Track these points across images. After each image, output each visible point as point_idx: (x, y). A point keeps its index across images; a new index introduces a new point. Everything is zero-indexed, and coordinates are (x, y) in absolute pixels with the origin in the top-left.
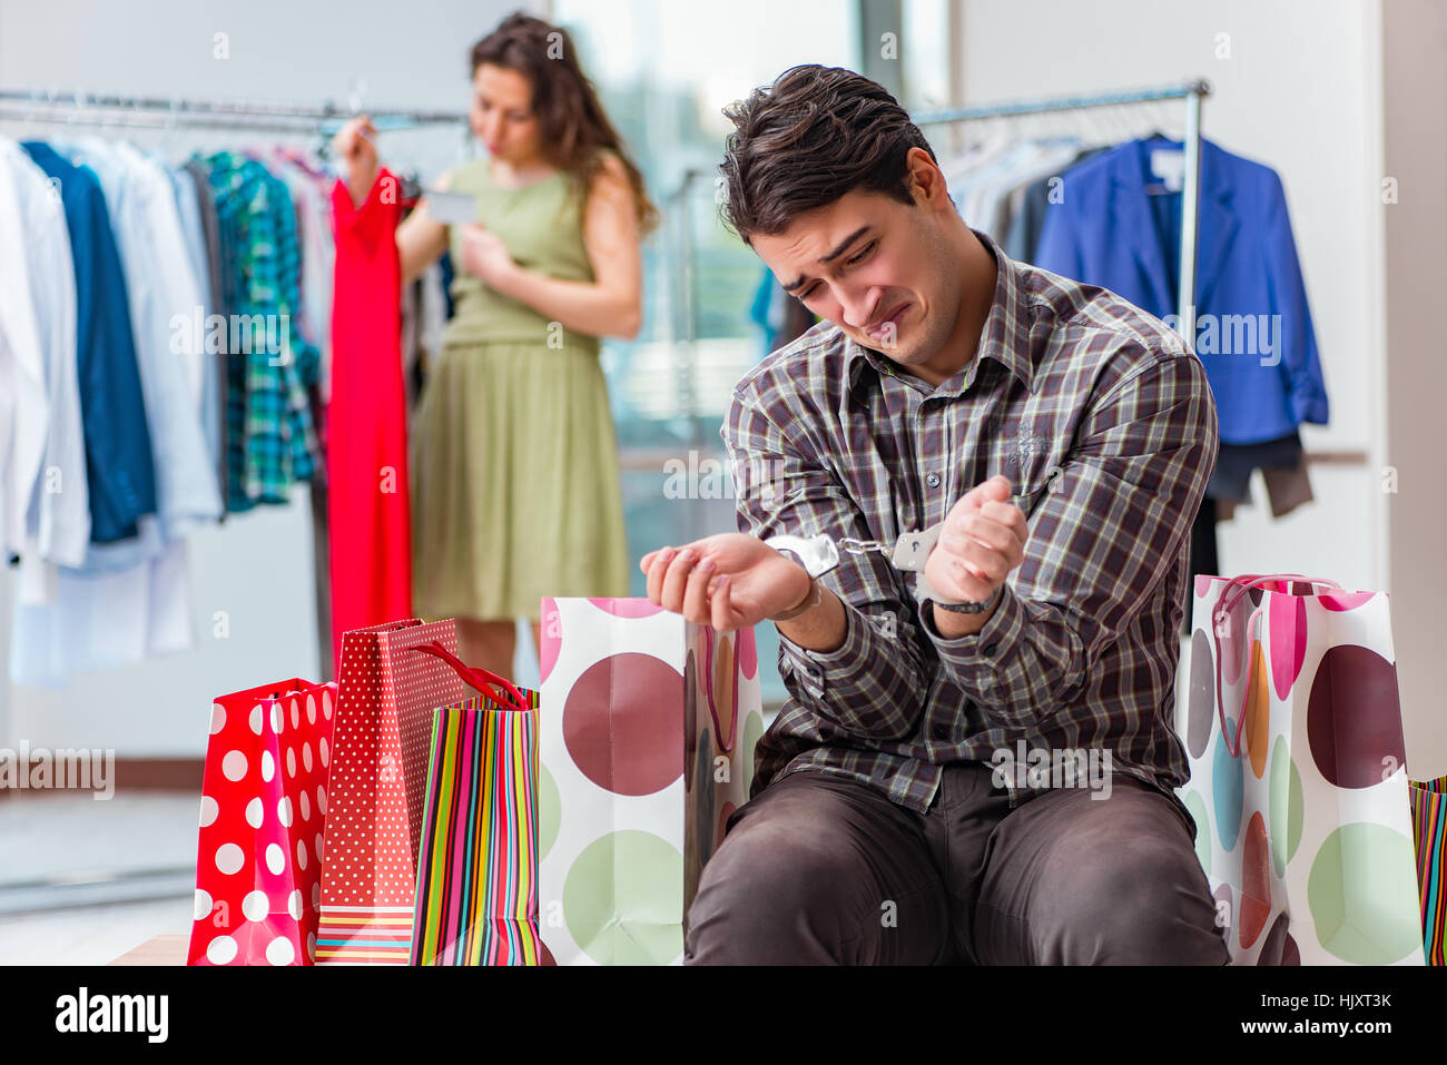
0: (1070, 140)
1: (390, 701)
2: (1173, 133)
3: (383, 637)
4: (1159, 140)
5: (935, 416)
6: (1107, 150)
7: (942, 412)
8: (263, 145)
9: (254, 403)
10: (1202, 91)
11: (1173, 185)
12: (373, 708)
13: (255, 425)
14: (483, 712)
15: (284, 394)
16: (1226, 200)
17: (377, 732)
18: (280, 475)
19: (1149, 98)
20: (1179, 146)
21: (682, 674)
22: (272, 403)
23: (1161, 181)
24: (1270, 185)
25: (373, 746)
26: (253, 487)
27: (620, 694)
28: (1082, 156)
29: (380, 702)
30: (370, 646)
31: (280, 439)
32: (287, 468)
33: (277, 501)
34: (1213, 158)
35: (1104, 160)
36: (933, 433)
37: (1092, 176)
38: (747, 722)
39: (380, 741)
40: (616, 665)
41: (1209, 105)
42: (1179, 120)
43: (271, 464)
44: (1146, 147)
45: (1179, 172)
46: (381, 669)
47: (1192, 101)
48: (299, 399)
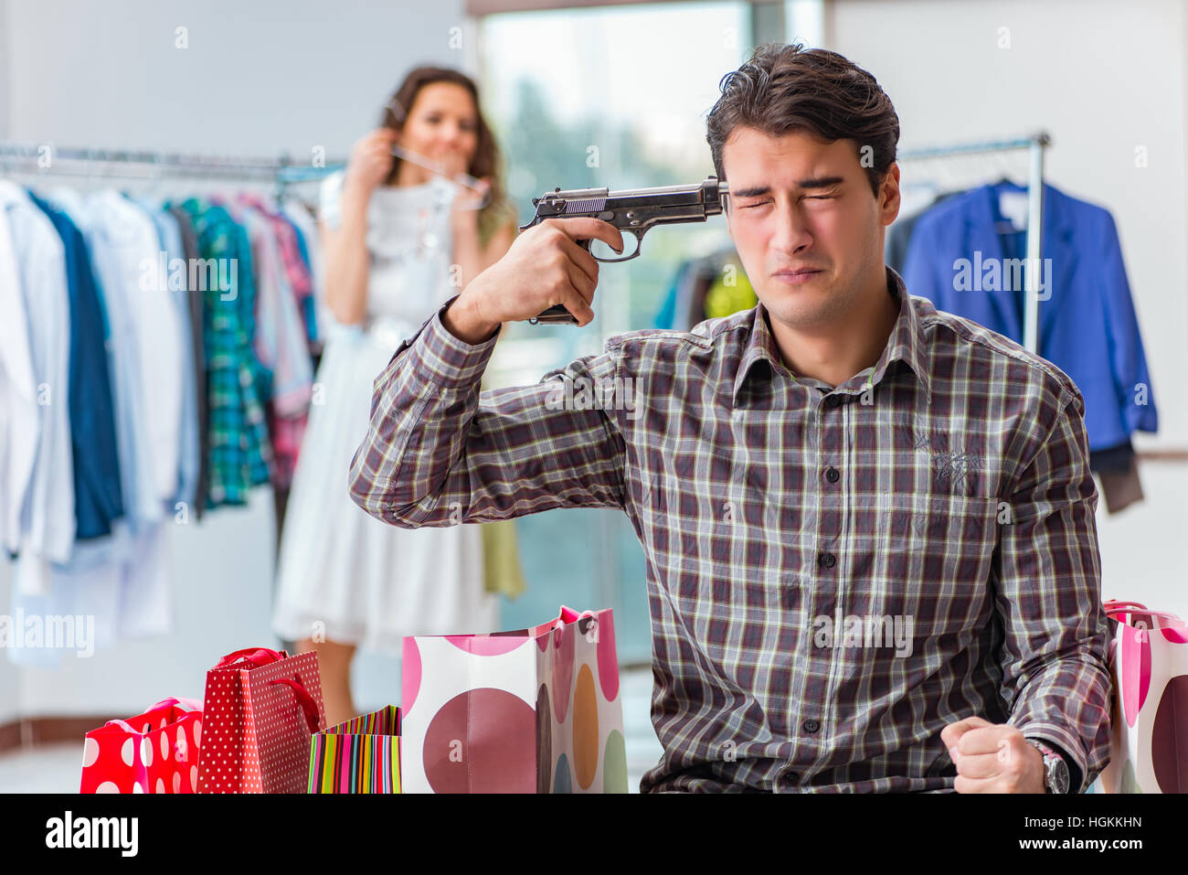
0: (926, 184)
1: (252, 736)
2: (1018, 179)
3: (245, 674)
4: (1006, 185)
5: (834, 413)
6: (961, 194)
7: (841, 410)
8: (227, 191)
9: (218, 418)
10: (1044, 141)
11: (1019, 223)
12: (237, 741)
13: (219, 437)
14: (359, 737)
15: (242, 410)
16: (1067, 237)
17: (240, 765)
18: (240, 481)
19: (998, 146)
20: (1024, 190)
21: (534, 708)
22: (232, 418)
23: (1009, 220)
24: (1104, 222)
25: (236, 777)
26: (218, 492)
27: (476, 727)
28: (940, 199)
29: (243, 735)
30: (232, 683)
31: (240, 450)
32: (246, 474)
33: (237, 503)
34: (1054, 200)
35: (957, 204)
36: (832, 429)
37: (948, 217)
38: (608, 743)
39: (243, 773)
40: (472, 700)
41: (1051, 154)
42: (1024, 167)
43: (232, 472)
44: (995, 191)
45: (1024, 212)
46: (243, 705)
47: (1034, 152)
48: (255, 414)
